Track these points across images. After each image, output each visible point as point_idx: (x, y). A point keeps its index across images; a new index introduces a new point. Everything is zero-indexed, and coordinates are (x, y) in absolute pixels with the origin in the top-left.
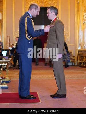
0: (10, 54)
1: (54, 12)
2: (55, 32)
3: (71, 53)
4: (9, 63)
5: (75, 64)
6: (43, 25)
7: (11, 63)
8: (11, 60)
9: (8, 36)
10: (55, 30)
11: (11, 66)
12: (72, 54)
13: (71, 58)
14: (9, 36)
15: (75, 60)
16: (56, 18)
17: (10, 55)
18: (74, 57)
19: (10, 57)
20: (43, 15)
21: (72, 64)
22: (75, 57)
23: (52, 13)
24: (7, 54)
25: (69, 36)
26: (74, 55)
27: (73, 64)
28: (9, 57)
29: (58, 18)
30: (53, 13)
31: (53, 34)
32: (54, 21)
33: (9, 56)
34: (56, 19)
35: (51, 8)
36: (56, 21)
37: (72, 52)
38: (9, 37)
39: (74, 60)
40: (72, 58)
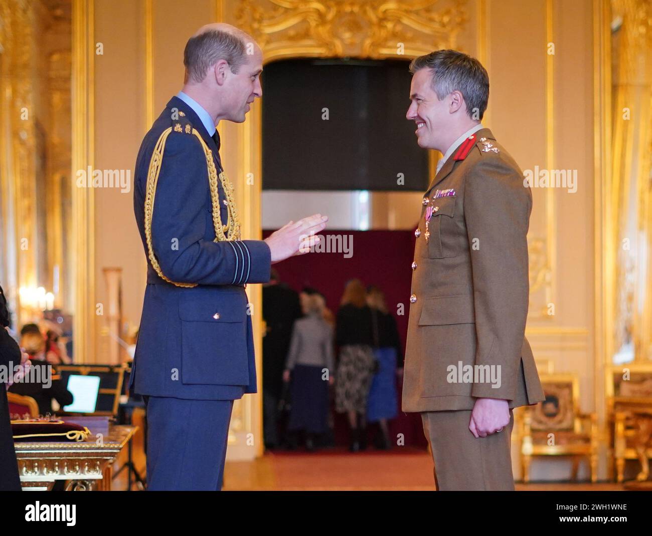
0: (124, 400)
1: (458, 95)
2: (462, 240)
3: (566, 392)
4: (117, 467)
5: (589, 469)
6: (361, 188)
7: (130, 465)
8: (130, 443)
9: (105, 271)
10: (461, 225)
11: (130, 483)
12: (571, 402)
13: (565, 425)
14: (119, 270)
15: (595, 444)
16: (469, 134)
17: (122, 408)
18: (583, 417)
19: (123, 418)
20: (363, 114)
21: (575, 471)
22: (595, 422)
23: (441, 97)
24: (104, 402)
25: (546, 266)
26: (585, 410)
27: (581, 474)
28: (113, 424)
29: (491, 139)
30: (448, 101)
31: (446, 253)
32: (459, 161)
33: (115, 410)
34: (470, 145)
35: (437, 61)
36: (472, 157)
37: (569, 386)
38: (113, 278)
39: (587, 440)
40: (571, 429)
